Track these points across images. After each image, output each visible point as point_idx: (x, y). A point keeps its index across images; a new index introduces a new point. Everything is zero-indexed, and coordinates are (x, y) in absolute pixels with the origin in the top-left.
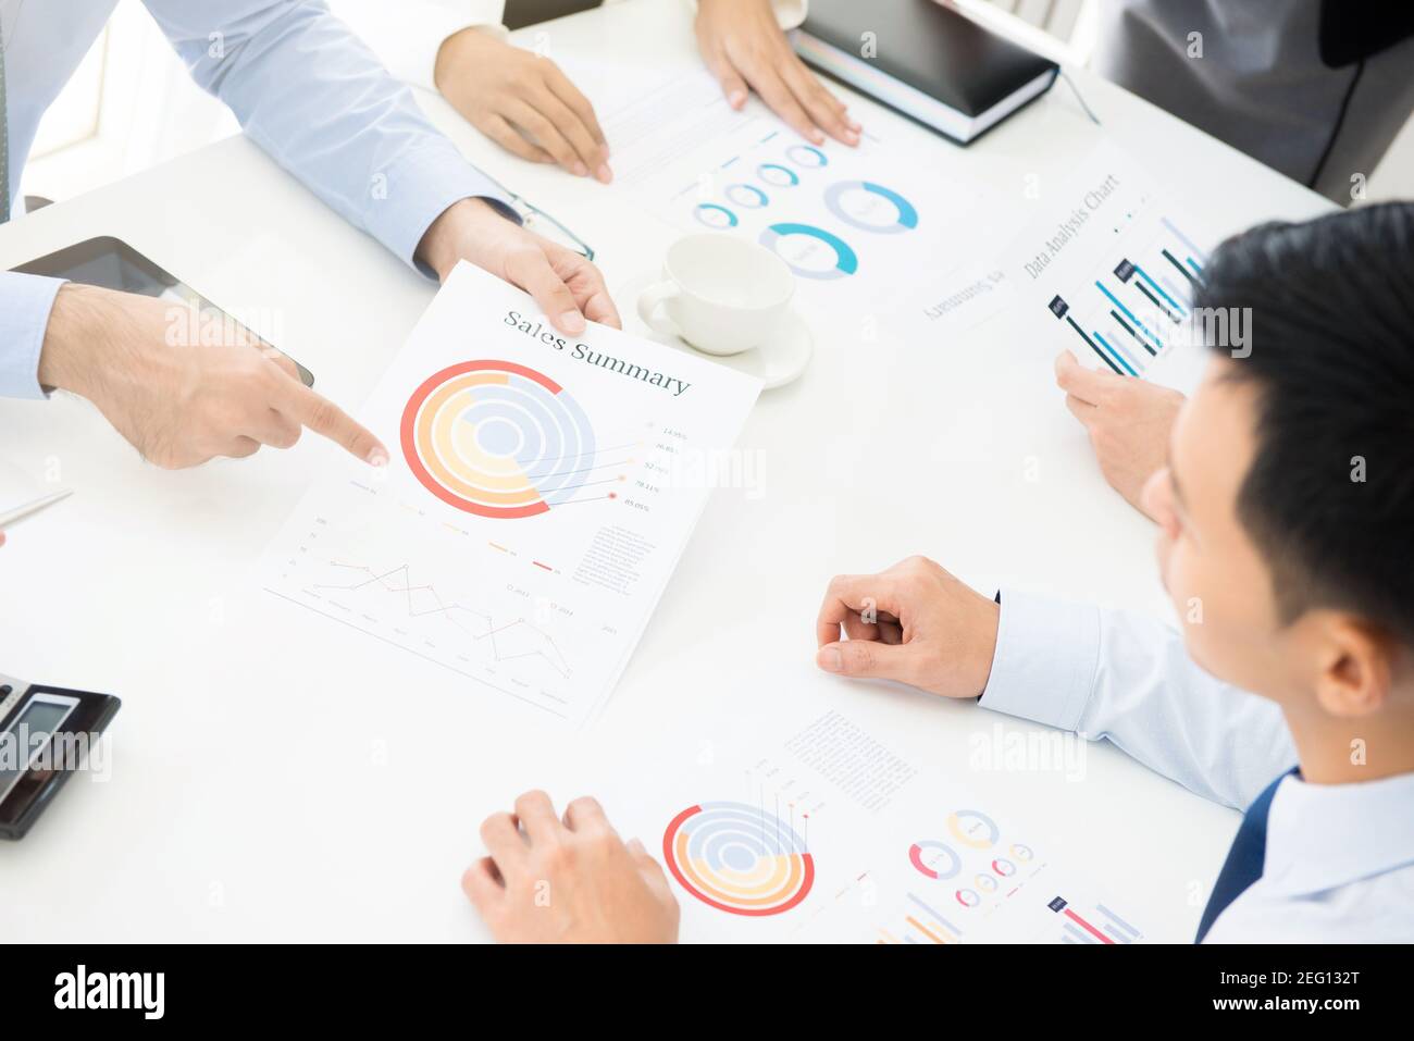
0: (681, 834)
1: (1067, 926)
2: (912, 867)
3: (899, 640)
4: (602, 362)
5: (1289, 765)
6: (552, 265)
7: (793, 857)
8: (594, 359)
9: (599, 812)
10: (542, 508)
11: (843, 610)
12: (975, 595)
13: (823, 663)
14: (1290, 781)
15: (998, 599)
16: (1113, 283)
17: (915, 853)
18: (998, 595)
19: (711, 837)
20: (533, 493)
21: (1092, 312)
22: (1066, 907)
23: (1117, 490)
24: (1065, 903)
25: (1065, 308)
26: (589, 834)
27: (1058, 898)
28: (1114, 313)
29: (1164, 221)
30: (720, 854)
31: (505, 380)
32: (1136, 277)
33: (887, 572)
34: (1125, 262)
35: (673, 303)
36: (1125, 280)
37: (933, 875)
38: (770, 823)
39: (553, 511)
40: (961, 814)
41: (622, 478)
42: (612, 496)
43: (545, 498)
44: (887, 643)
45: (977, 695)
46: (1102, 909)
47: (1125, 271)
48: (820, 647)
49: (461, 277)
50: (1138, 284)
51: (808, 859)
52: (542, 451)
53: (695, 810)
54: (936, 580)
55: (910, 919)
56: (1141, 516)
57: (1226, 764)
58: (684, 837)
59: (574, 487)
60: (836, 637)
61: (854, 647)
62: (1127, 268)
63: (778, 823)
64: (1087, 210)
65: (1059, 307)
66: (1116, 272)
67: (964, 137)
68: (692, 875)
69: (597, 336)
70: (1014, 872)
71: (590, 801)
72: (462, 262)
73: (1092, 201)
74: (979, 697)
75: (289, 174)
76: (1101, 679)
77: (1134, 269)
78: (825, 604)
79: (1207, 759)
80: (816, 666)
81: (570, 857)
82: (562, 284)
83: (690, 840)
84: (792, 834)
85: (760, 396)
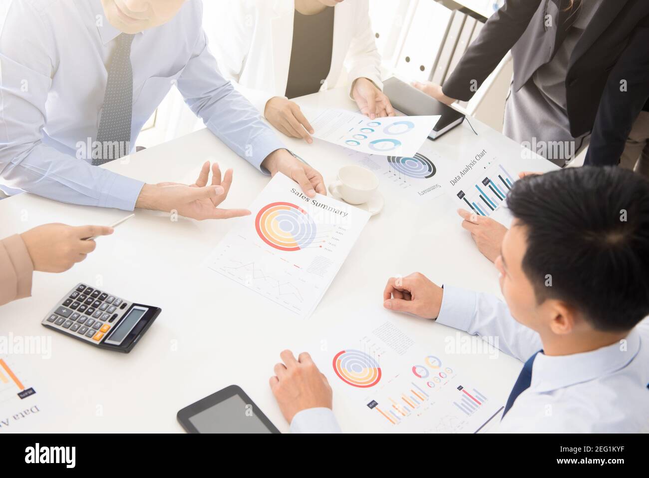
0: (339, 360)
1: (463, 395)
2: (413, 373)
3: (410, 299)
4: (321, 205)
5: (540, 349)
6: (306, 174)
7: (375, 369)
8: (318, 205)
9: (309, 357)
10: (298, 249)
11: (392, 288)
12: (435, 285)
13: (385, 306)
14: (540, 355)
15: (443, 287)
16: (481, 186)
17: (414, 369)
18: (443, 286)
19: (348, 361)
20: (296, 244)
21: (473, 196)
22: (463, 389)
23: (482, 253)
24: (462, 388)
25: (464, 194)
26: (306, 364)
27: (461, 386)
28: (481, 196)
29: (500, 166)
30: (351, 367)
31: (289, 209)
32: (490, 184)
33: (407, 277)
34: (487, 178)
35: (340, 188)
36: (485, 185)
37: (420, 376)
38: (367, 357)
39: (302, 250)
40: (429, 357)
41: (324, 241)
42: (321, 247)
43: (299, 246)
44: (406, 300)
45: (434, 318)
46: (474, 390)
47: (486, 182)
48: (384, 301)
49: (278, 176)
50: (490, 186)
51: (379, 369)
52: (300, 231)
53: (343, 352)
54: (423, 280)
55: (412, 391)
56: (489, 261)
57: (516, 345)
58: (340, 361)
59: (309, 243)
60: (390, 297)
61: (396, 301)
62: (487, 180)
63: (370, 357)
64: (476, 160)
65: (461, 195)
66: (483, 182)
67: (434, 138)
68: (341, 372)
69: (319, 198)
70: (446, 377)
71: (306, 354)
72: (279, 172)
73: (478, 158)
74: (436, 319)
75: (218, 138)
76: (476, 315)
77: (489, 181)
78: (387, 286)
79: (510, 344)
80: (383, 307)
81: (299, 372)
82: (308, 181)
83: (341, 362)
84: (374, 361)
85: (370, 218)
